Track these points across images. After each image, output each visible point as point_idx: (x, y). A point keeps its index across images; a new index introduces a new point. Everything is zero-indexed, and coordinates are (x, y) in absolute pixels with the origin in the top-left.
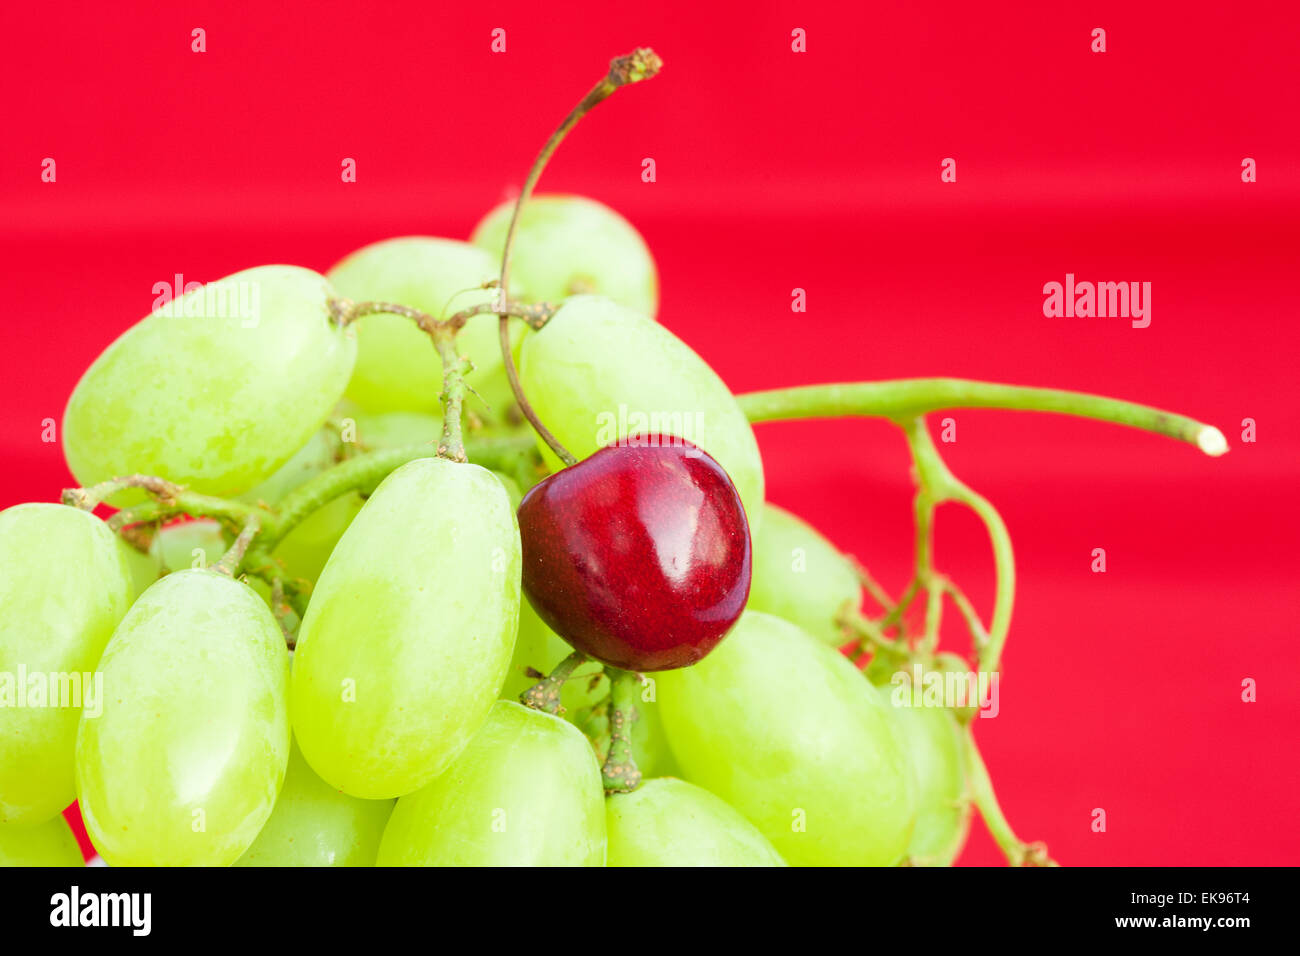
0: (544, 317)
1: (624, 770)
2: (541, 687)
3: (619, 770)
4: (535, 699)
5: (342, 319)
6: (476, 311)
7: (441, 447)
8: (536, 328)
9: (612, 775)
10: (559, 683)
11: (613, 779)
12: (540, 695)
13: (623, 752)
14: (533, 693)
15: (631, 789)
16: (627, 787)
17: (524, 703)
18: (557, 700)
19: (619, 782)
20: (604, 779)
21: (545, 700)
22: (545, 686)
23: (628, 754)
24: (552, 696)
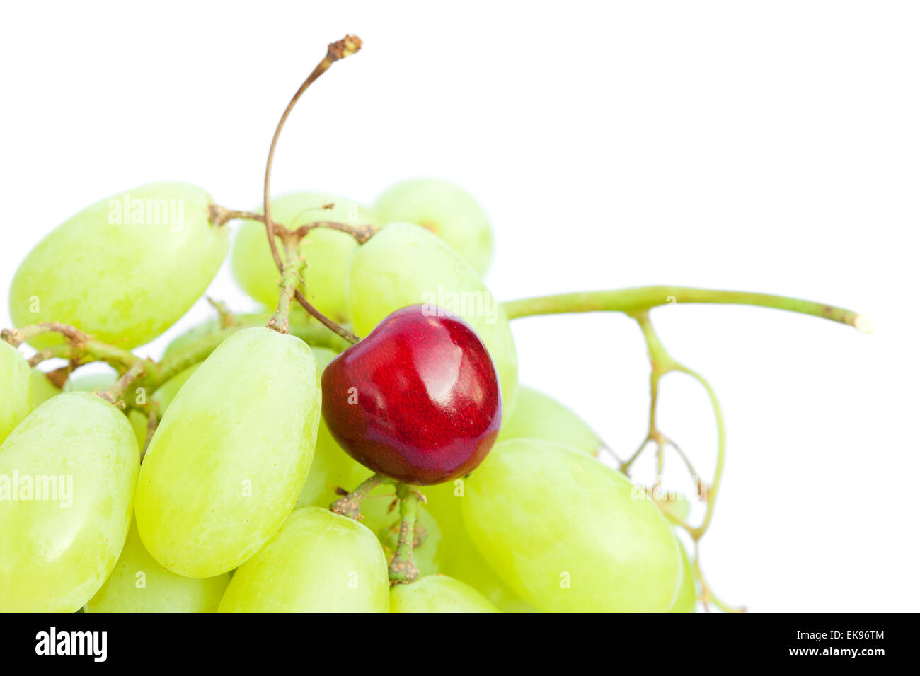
0: (367, 235)
1: (406, 566)
2: (345, 500)
3: (402, 566)
4: (340, 507)
5: (218, 220)
6: (316, 225)
7: (271, 320)
8: (361, 243)
9: (396, 569)
10: (359, 498)
11: (397, 572)
12: (344, 505)
13: (406, 553)
14: (339, 503)
15: (410, 581)
16: (407, 579)
17: (332, 510)
18: (357, 510)
19: (401, 575)
20: (389, 573)
21: (348, 509)
22: (349, 500)
23: (410, 555)
24: (354, 507)
